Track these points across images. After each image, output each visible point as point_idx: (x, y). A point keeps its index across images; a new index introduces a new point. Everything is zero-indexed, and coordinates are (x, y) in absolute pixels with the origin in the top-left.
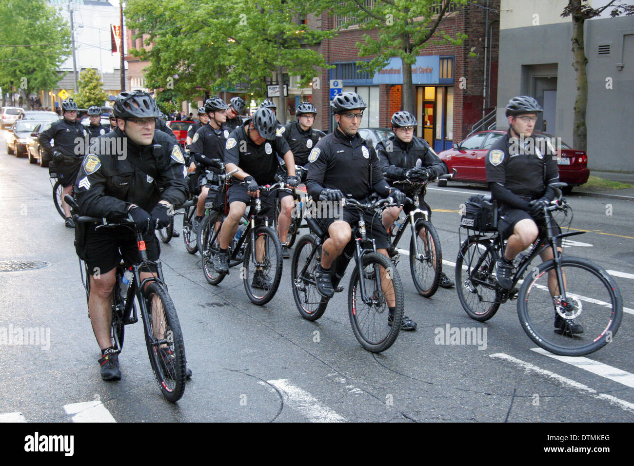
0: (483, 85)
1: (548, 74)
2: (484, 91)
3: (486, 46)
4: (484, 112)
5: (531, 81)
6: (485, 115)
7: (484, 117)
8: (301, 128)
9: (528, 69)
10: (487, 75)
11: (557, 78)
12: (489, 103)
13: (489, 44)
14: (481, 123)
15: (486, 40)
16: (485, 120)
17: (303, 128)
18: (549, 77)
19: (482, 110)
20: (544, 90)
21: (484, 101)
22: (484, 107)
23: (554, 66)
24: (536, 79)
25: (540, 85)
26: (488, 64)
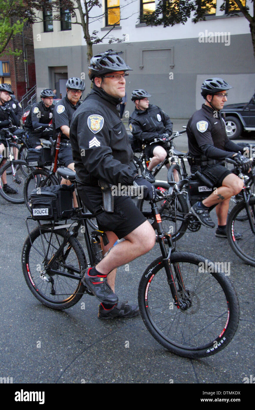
0: (25, 77)
1: (63, 71)
2: (26, 79)
3: (25, 57)
4: (27, 90)
5: (53, 74)
6: (28, 91)
7: (27, 92)
8: (45, 106)
9: (51, 68)
10: (27, 72)
11: (67, 73)
12: (29, 86)
13: (26, 56)
14: (26, 95)
15: (24, 54)
16: (28, 94)
17: (46, 106)
18: (62, 73)
19: (26, 89)
20: (60, 79)
21: (26, 84)
22: (27, 87)
23: (66, 67)
24: (55, 73)
25: (57, 77)
26: (26, 66)
